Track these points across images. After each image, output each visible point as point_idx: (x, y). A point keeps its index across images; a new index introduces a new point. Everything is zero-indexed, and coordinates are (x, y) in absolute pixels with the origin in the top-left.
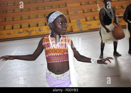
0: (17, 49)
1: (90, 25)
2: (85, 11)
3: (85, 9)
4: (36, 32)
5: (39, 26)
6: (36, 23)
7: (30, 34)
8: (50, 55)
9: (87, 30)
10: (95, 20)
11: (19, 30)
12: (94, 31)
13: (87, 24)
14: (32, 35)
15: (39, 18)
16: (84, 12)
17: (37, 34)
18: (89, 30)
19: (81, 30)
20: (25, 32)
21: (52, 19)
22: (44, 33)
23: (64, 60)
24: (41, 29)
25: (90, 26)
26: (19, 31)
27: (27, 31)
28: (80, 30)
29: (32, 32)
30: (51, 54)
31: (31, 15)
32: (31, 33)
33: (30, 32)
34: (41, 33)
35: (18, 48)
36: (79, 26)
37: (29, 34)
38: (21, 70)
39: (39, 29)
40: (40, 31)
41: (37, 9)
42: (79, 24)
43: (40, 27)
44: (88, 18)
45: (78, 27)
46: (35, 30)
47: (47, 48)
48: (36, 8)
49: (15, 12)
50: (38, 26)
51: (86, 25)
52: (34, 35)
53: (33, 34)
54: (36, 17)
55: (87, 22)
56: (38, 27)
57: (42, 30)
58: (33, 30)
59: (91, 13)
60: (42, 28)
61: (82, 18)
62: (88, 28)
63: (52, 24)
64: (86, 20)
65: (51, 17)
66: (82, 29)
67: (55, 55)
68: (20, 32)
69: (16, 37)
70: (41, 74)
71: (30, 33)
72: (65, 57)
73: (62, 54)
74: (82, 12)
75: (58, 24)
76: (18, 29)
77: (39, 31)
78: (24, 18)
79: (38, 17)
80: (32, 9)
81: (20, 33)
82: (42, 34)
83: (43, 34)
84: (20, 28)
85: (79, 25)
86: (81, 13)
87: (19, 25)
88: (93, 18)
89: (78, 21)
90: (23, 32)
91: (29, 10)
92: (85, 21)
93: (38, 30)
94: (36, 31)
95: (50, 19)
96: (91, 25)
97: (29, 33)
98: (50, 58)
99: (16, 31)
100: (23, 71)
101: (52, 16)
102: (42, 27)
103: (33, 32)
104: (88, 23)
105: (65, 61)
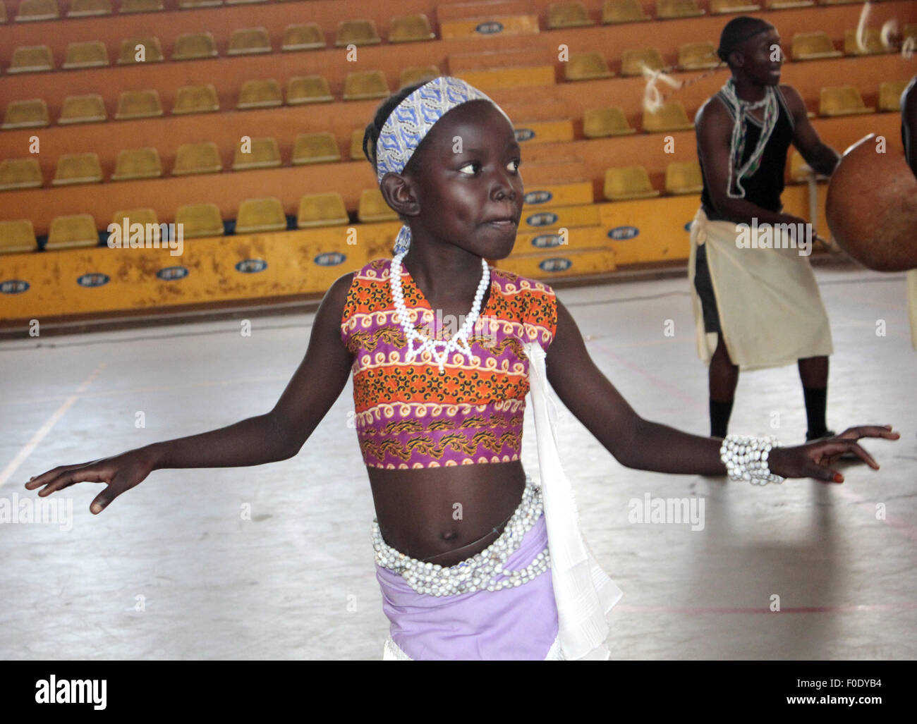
0: (71, 400)
1: (628, 233)
2: (592, 127)
3: (588, 113)
4: (214, 279)
5: (239, 229)
6: (216, 209)
7: (171, 289)
8: (390, 414)
9: (602, 268)
10: (666, 194)
11: (90, 260)
12: (660, 277)
13: (604, 221)
14: (187, 299)
15: (238, 176)
16: (580, 135)
17: (225, 291)
18: (620, 267)
19: (555, 269)
20: (134, 273)
21: (402, 144)
22: (276, 285)
23: (489, 457)
24: (254, 254)
25: (624, 237)
26: (92, 271)
27: (150, 266)
28: (549, 265)
29: (186, 273)
30: (397, 409)
31: (181, 149)
32: (184, 284)
33: (174, 277)
34: (255, 285)
35: (81, 389)
36: (541, 241)
37: (160, 289)
38: (104, 556)
39: (244, 253)
40: (249, 270)
41: (230, 101)
42: (543, 223)
43: (246, 240)
44: (614, 185)
45: (534, 242)
46: (206, 264)
47: (368, 358)
48: (222, 98)
49: (62, 121)
50: (230, 228)
51: (600, 233)
52: (206, 298)
53: (195, 295)
54: (219, 168)
55: (605, 209)
56: (232, 241)
57: (265, 266)
58: (197, 265)
59: (633, 145)
60: (261, 250)
61: (571, 181)
62: (609, 255)
63: (407, 180)
64: (600, 198)
65: (393, 125)
66: (569, 264)
67: (429, 415)
68: (98, 275)
69: (69, 309)
70: (253, 583)
71: (172, 283)
72: (499, 432)
73: (482, 409)
74: (564, 130)
75: (448, 173)
76: (86, 253)
77: (238, 267)
78: (126, 170)
79: (237, 166)
80: (188, 105)
81: (94, 284)
82: (260, 292)
83: (274, 293)
84: (95, 242)
85: (546, 230)
86: (558, 142)
87: (90, 218)
88: (648, 184)
89: (538, 201)
90: (123, 273)
91: (168, 114)
92: (589, 197)
93: (235, 259)
94: (216, 267)
95: (385, 147)
96: (636, 232)
97: (161, 282)
98: (389, 434)
99: (69, 266)
100: (116, 561)
101: (401, 120)
102: (267, 239)
103: (193, 273)
104: (613, 215)
105: (495, 459)
